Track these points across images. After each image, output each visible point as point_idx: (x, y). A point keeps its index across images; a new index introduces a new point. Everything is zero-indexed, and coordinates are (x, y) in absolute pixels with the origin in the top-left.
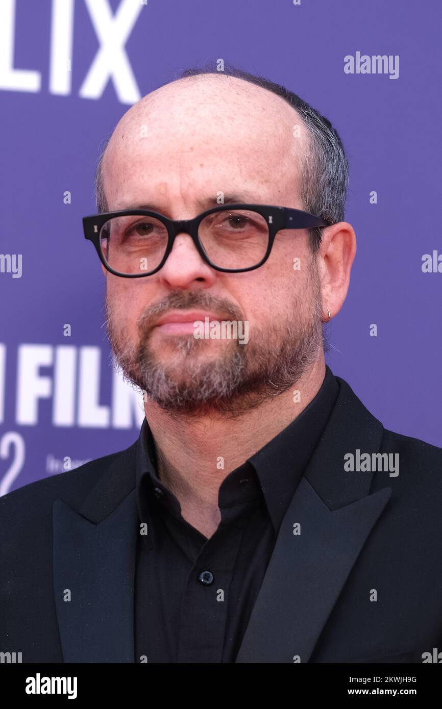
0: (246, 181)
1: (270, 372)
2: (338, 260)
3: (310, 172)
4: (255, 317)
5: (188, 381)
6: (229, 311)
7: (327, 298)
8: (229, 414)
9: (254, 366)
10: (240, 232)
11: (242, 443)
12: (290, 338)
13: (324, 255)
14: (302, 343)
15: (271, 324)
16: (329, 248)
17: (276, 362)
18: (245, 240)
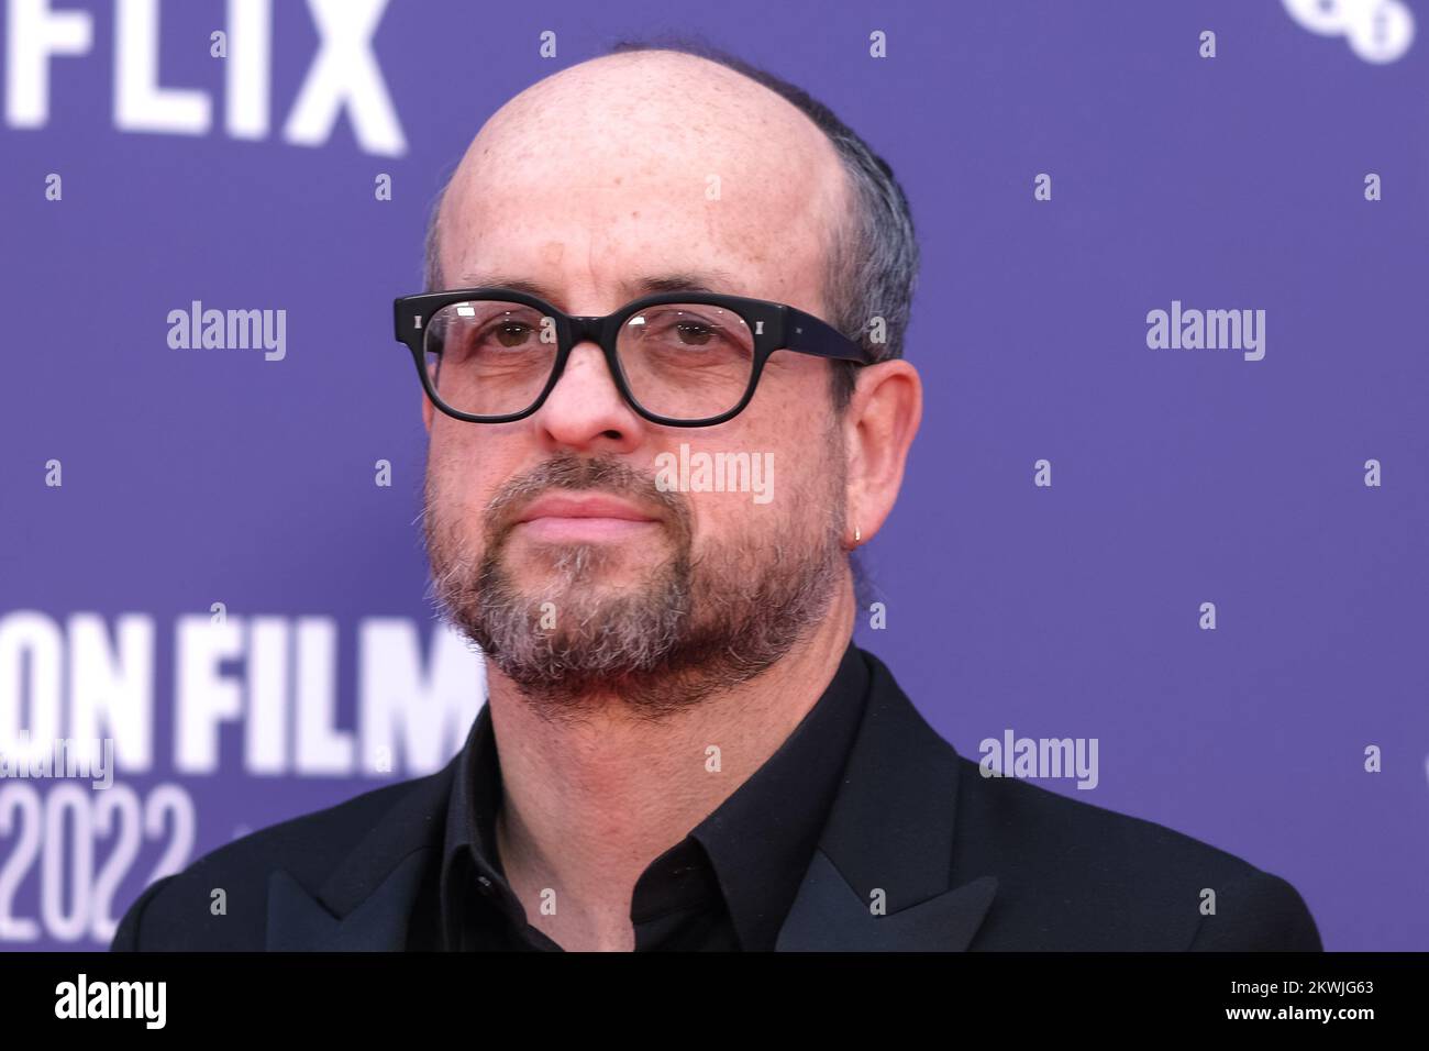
0: (719, 251)
1: (733, 632)
2: (884, 433)
3: (843, 252)
4: (714, 516)
5: (573, 631)
6: (664, 501)
7: (857, 504)
8: (646, 710)
9: (703, 614)
10: (698, 353)
11: (665, 774)
12: (780, 565)
13: (857, 420)
14: (801, 582)
15: (744, 533)
16: (868, 408)
17: (748, 611)
18: (709, 369)
